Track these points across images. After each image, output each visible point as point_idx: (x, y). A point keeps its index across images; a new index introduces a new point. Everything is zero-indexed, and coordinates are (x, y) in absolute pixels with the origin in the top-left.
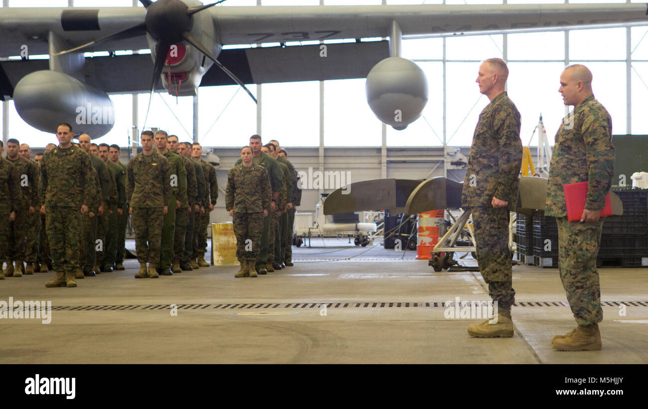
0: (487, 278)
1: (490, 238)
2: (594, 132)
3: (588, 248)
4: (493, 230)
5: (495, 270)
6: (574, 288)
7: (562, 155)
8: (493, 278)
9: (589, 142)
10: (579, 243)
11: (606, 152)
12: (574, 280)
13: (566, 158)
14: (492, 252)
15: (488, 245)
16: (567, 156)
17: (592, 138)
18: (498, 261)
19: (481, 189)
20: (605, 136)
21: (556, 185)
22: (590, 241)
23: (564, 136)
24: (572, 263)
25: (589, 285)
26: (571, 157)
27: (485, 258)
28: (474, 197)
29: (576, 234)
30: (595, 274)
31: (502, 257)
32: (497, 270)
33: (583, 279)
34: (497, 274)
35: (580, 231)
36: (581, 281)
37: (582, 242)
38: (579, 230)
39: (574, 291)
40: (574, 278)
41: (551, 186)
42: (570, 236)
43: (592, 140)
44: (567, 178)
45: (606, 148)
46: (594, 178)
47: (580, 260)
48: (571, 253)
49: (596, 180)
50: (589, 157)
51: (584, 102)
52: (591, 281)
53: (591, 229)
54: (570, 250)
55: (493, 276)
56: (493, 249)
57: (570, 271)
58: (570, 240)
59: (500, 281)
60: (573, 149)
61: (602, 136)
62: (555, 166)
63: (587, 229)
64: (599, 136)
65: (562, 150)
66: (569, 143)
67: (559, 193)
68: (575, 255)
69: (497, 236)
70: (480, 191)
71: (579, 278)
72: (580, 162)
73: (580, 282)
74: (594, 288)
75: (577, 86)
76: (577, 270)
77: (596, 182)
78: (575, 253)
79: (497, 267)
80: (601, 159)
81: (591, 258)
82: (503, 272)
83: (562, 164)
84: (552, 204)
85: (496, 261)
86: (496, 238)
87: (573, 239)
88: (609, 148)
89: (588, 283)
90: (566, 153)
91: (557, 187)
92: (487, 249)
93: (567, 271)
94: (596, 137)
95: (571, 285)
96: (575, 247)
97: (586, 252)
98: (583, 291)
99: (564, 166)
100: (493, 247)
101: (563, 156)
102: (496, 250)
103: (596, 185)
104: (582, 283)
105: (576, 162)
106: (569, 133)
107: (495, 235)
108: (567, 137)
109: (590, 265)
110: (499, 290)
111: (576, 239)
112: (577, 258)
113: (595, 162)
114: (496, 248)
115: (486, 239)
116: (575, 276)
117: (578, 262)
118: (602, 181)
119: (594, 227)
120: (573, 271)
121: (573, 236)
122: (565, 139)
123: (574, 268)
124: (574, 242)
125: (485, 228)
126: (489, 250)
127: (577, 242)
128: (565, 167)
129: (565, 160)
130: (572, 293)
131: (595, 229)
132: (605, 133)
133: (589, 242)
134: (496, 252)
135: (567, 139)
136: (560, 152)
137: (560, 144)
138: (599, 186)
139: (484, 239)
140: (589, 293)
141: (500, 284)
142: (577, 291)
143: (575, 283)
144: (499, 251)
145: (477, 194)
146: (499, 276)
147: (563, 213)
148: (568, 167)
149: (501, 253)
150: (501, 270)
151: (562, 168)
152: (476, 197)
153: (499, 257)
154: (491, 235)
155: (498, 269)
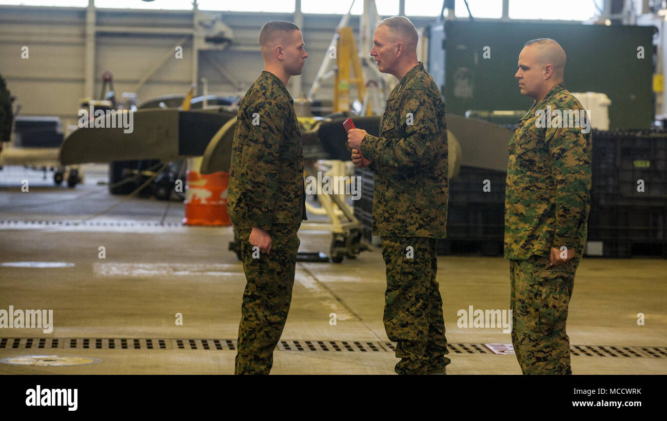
0: (392, 333)
1: (402, 277)
2: (562, 140)
3: (556, 305)
4: (406, 266)
5: (404, 322)
6: (534, 360)
7: (522, 172)
8: (400, 335)
9: (554, 153)
10: (543, 297)
11: (577, 168)
12: (534, 349)
13: (528, 176)
14: (403, 296)
15: (399, 286)
16: (528, 173)
17: (558, 147)
18: (411, 310)
19: (390, 211)
20: (577, 145)
21: (517, 215)
22: (560, 293)
23: (522, 146)
24: (533, 323)
25: (555, 357)
26: (535, 175)
27: (393, 304)
28: (382, 222)
29: (540, 284)
30: (563, 341)
31: (419, 305)
32: (407, 323)
33: (547, 347)
34: (406, 329)
35: (546, 280)
36: (545, 350)
37: (548, 296)
38: (544, 278)
39: (533, 364)
40: (534, 346)
41: (510, 217)
42: (532, 286)
43: (558, 151)
44: (532, 205)
45: (577, 162)
46: (561, 204)
47: (543, 321)
48: (532, 310)
49: (563, 207)
50: (555, 174)
51: (548, 95)
52: (558, 351)
53: (562, 277)
54: (530, 305)
55: (400, 331)
56: (406, 292)
57: (530, 336)
58: (532, 292)
59: (410, 339)
60: (537, 164)
61: (572, 145)
62: (513, 188)
63: (556, 278)
64: (568, 146)
65: (521, 166)
66: (530, 155)
67: (521, 225)
68: (538, 313)
69: (413, 275)
70: (389, 214)
71: (542, 345)
72: (547, 181)
73: (542, 351)
74: (561, 361)
75: (545, 72)
76: (538, 334)
77: (562, 210)
78: (537, 310)
79: (409, 319)
80: (570, 178)
81: (559, 318)
82: (416, 328)
83: (523, 185)
84: (513, 242)
85: (408, 310)
86: (411, 277)
87: (535, 291)
88: (581, 163)
89: (554, 353)
90: (526, 169)
91: (517, 218)
92: (397, 292)
93: (525, 334)
94: (563, 146)
95: (530, 355)
96: (538, 301)
97: (552, 311)
98: (546, 364)
99: (526, 188)
100: (406, 290)
101: (522, 175)
102: (410, 295)
103: (564, 214)
104: (545, 353)
105: (543, 181)
106: (529, 141)
107: (410, 273)
108: (527, 146)
109: (557, 329)
110: (406, 352)
111: (541, 291)
112: (540, 318)
113: (562, 181)
114: (411, 292)
115: (397, 278)
116: (536, 342)
117: (542, 323)
118: (571, 209)
119: (566, 275)
120: (534, 336)
121: (536, 286)
122: (524, 150)
123: (534, 331)
124: (536, 295)
125: (396, 261)
126: (400, 294)
127: (541, 295)
128: (528, 189)
129: (528, 179)
130: (530, 366)
131: (567, 278)
132: (577, 141)
133: (558, 296)
134: (410, 297)
135: (527, 151)
136: (519, 169)
137: (518, 157)
138: (568, 216)
139: (394, 277)
140: (554, 368)
141: (408, 343)
142: (537, 364)
143: (535, 353)
144: (414, 296)
145: (385, 218)
146: (409, 332)
147: (527, 253)
148: (531, 188)
149: (417, 300)
150: (413, 324)
151: (523, 191)
152: (384, 223)
153: (413, 305)
154: (405, 273)
155: (409, 322)
